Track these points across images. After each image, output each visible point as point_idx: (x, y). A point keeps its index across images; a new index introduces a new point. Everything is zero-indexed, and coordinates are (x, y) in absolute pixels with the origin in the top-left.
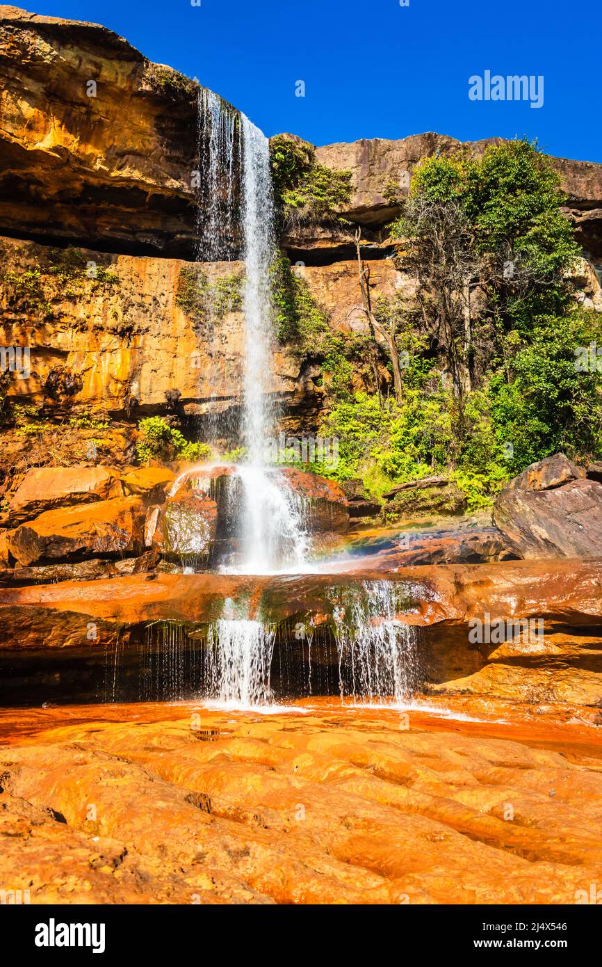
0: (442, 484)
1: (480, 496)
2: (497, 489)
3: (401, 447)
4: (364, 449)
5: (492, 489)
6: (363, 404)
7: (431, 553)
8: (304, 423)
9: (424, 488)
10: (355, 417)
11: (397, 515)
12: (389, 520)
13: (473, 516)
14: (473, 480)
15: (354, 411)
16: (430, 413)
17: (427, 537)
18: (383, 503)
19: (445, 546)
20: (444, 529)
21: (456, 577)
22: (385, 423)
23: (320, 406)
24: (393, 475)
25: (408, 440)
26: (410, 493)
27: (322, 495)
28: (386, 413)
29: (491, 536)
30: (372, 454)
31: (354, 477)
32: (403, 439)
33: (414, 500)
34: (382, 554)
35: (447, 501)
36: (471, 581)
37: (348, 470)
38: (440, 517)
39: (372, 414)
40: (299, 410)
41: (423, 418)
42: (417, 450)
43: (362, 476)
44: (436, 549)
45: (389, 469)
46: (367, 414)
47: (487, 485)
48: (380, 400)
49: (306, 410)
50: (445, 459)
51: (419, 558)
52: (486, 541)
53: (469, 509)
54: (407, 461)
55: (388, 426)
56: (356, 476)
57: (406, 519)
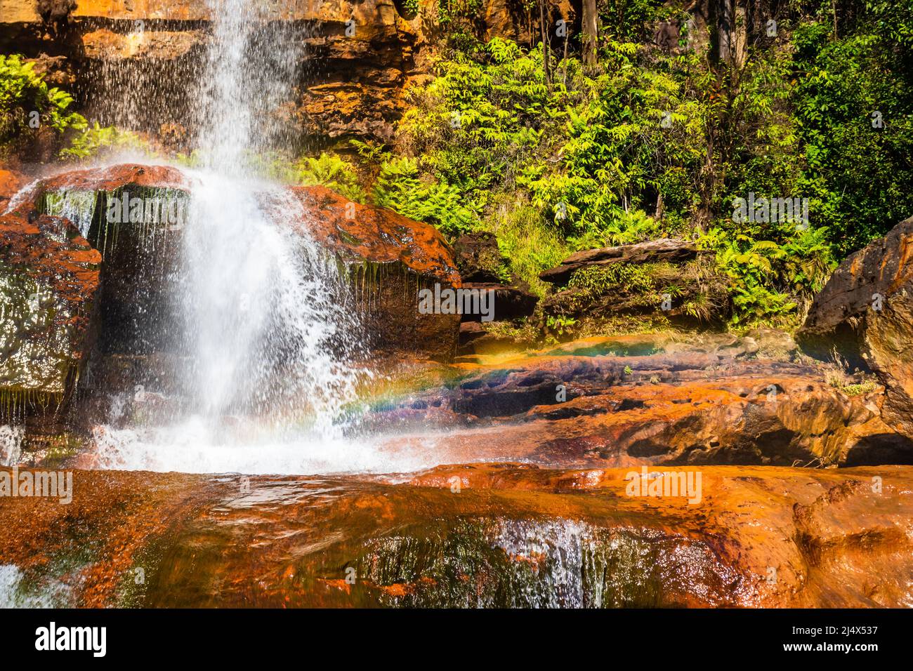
0: (683, 256)
1: (764, 291)
2: (798, 278)
3: (588, 167)
4: (504, 169)
5: (792, 277)
6: (508, 66)
7: (673, 421)
8: (369, 101)
9: (641, 263)
10: (488, 93)
11: (571, 322)
12: (553, 332)
13: (747, 334)
14: (748, 253)
15: (486, 79)
16: (657, 93)
17: (647, 378)
18: (541, 290)
19: (704, 406)
20: (686, 361)
21: (797, 519)
22: (555, 113)
23: (407, 66)
24: (568, 229)
25: (606, 152)
26: (606, 273)
27: (393, 256)
28: (558, 89)
29: (816, 386)
30: (521, 180)
31: (476, 229)
32: (594, 150)
33: (616, 289)
34: (540, 415)
35: (694, 296)
36: (844, 533)
37: (464, 212)
38: (672, 333)
39: (529, 89)
40: (359, 70)
41: (643, 104)
42: (625, 178)
43: (497, 229)
44: (685, 410)
45: (560, 215)
46: (514, 89)
47: (780, 265)
48: (547, 58)
49: (374, 72)
50: (685, 202)
51: (642, 435)
52: (807, 397)
53: (736, 320)
54: (600, 201)
55: (561, 120)
56: (480, 226)
57: (593, 332)
